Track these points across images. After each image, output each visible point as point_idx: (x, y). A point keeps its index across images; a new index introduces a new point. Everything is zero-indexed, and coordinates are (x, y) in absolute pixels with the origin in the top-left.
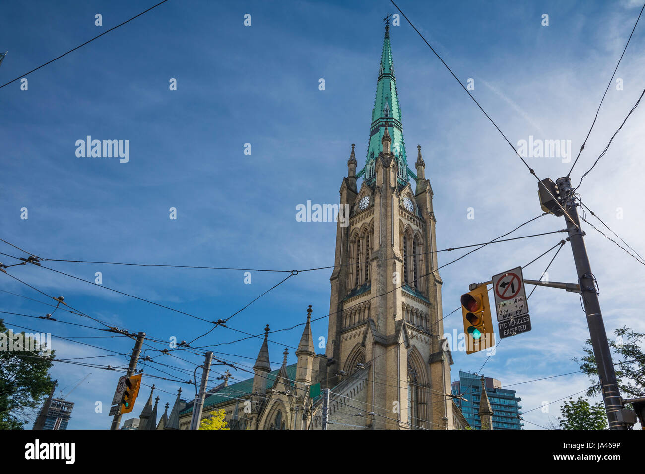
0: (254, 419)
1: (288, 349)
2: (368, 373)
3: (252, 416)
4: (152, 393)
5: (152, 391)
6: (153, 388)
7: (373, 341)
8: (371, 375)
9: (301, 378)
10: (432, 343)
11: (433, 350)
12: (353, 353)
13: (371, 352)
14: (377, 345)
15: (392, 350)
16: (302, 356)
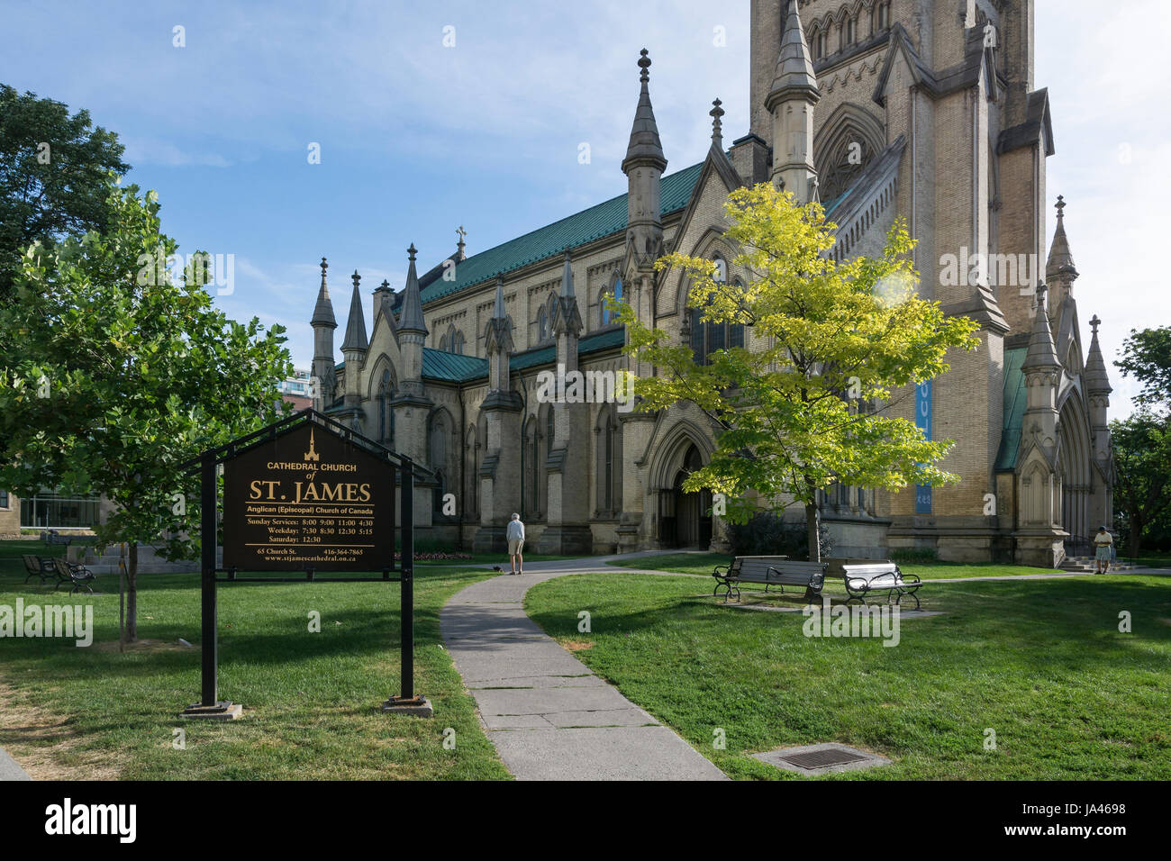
0: (645, 282)
1: (720, 103)
2: (900, 165)
3: (640, 275)
4: (323, 276)
5: (324, 271)
6: (324, 266)
7: (911, 82)
8: (908, 169)
9: (794, 159)
10: (1006, 103)
11: (1008, 121)
12: (826, 130)
13: (905, 111)
14: (920, 95)
15: (955, 105)
16: (791, 103)
